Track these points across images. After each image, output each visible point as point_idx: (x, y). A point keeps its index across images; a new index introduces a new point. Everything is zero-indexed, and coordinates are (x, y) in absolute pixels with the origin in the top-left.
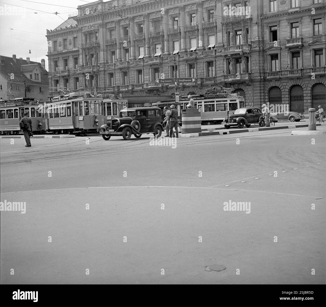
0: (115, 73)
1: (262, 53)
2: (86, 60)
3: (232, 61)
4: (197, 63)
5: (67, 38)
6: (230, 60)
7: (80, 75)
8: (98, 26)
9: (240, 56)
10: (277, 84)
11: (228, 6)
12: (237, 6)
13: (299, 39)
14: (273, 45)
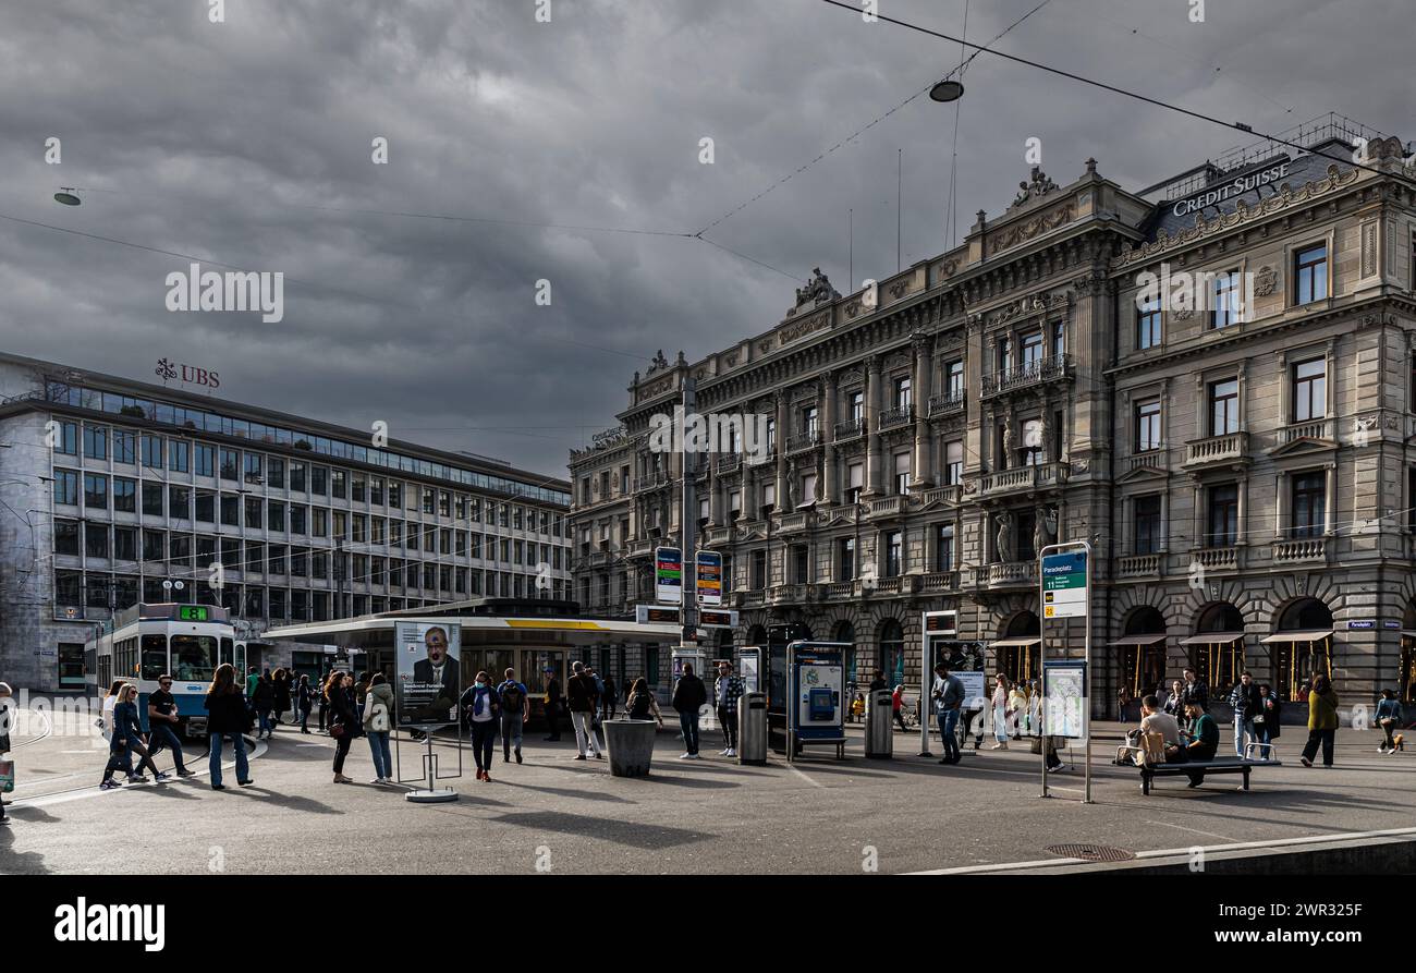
1: (1105, 494)
3: (1008, 520)
6: (1000, 519)
9: (1031, 504)
10: (1154, 598)
11: (1002, 341)
12: (1029, 339)
13: (1232, 438)
14: (1143, 462)
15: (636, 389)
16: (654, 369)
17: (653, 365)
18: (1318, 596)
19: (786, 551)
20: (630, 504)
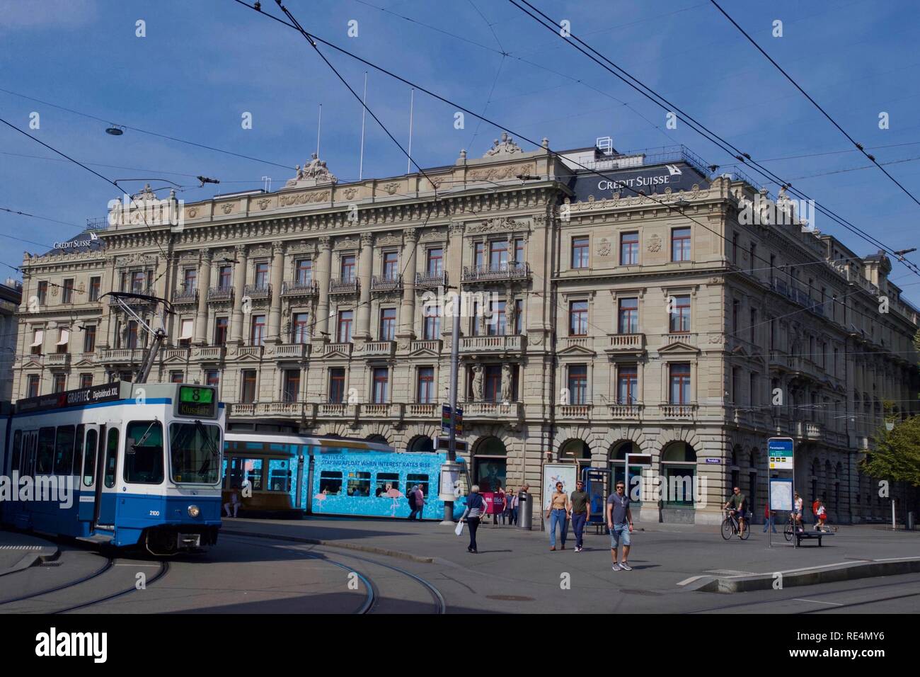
0: (187, 372)
1: (550, 360)
2: (117, 333)
3: (480, 371)
4: (393, 368)
5: (75, 278)
7: (98, 370)
8: (157, 257)
9: (499, 361)
10: (582, 434)
11: (476, 244)
12: (496, 246)
13: (636, 336)
14: (575, 343)
18: (688, 441)
19: (278, 372)
20: (102, 313)
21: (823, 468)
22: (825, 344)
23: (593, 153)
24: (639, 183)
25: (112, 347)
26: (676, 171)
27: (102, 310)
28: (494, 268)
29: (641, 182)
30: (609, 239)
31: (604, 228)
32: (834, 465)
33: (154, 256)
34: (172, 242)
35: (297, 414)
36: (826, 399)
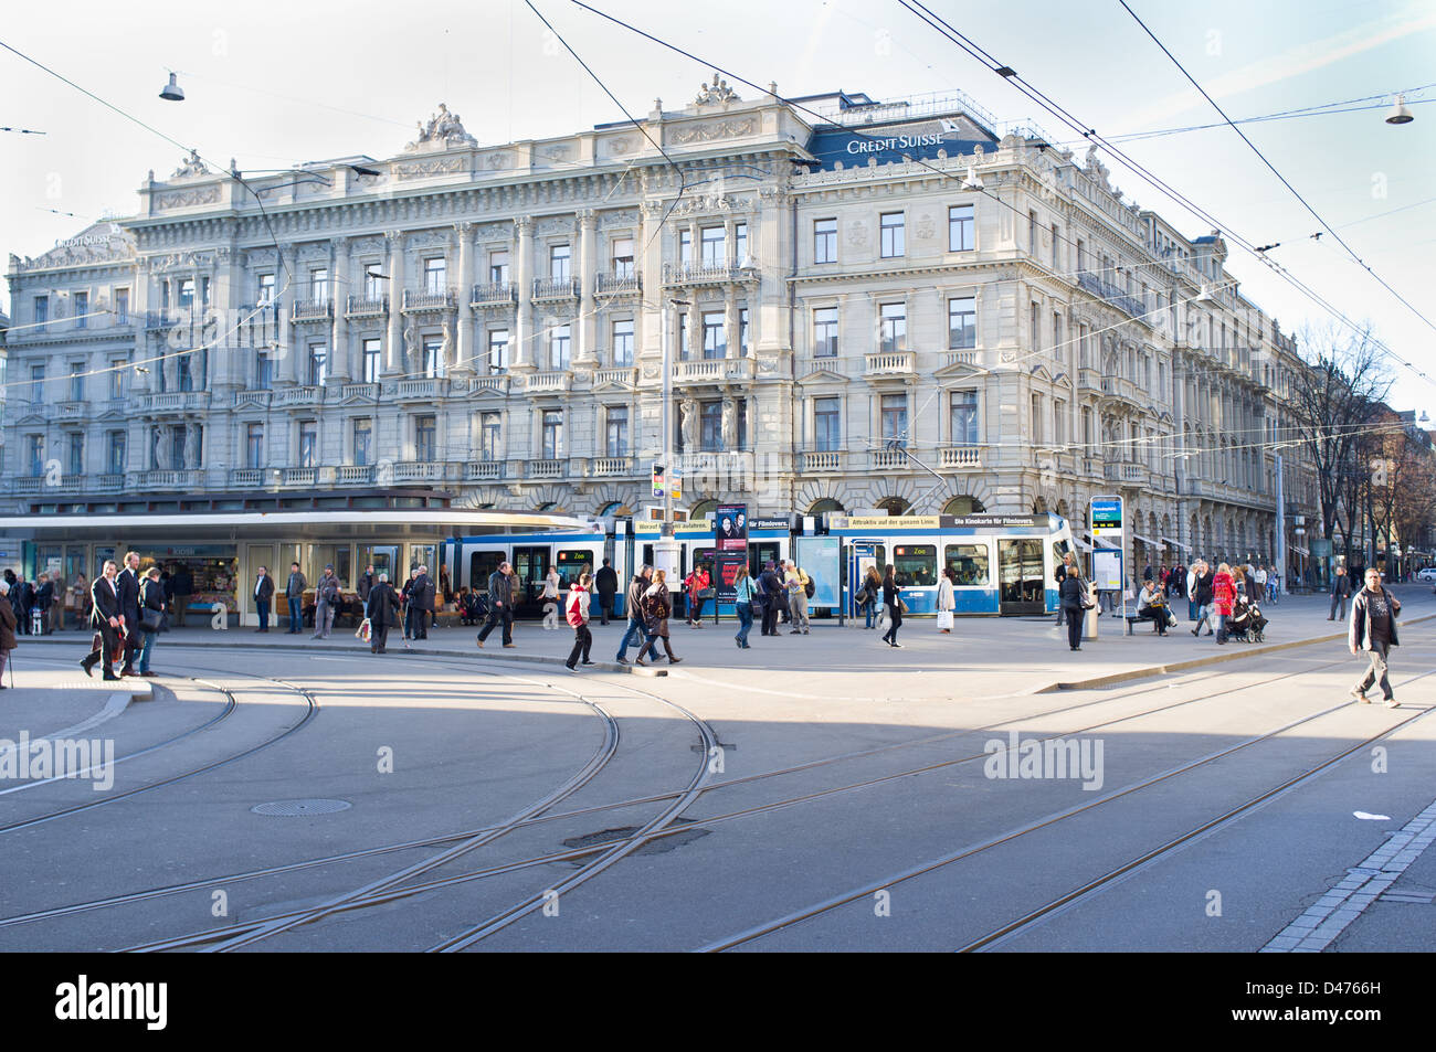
0: (268, 423)
1: (789, 392)
2: (159, 368)
3: (692, 410)
4: (569, 408)
5: (89, 291)
6: (684, 407)
7: (134, 424)
8: (215, 259)
10: (835, 492)
11: (681, 232)
12: (708, 234)
13: (904, 355)
14: (823, 367)
15: (154, 191)
16: (185, 172)
17: (183, 167)
18: (975, 496)
19: (404, 421)
20: (134, 341)
21: (1147, 523)
22: (1147, 357)
23: (837, 101)
24: (903, 144)
25: (153, 389)
26: (952, 127)
27: (134, 337)
28: (707, 264)
29: (905, 141)
30: (864, 222)
31: (856, 208)
32: (1160, 518)
33: (211, 255)
34: (237, 234)
35: (434, 478)
36: (1150, 431)
